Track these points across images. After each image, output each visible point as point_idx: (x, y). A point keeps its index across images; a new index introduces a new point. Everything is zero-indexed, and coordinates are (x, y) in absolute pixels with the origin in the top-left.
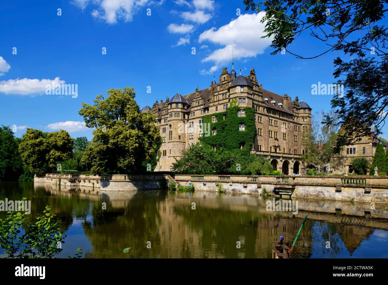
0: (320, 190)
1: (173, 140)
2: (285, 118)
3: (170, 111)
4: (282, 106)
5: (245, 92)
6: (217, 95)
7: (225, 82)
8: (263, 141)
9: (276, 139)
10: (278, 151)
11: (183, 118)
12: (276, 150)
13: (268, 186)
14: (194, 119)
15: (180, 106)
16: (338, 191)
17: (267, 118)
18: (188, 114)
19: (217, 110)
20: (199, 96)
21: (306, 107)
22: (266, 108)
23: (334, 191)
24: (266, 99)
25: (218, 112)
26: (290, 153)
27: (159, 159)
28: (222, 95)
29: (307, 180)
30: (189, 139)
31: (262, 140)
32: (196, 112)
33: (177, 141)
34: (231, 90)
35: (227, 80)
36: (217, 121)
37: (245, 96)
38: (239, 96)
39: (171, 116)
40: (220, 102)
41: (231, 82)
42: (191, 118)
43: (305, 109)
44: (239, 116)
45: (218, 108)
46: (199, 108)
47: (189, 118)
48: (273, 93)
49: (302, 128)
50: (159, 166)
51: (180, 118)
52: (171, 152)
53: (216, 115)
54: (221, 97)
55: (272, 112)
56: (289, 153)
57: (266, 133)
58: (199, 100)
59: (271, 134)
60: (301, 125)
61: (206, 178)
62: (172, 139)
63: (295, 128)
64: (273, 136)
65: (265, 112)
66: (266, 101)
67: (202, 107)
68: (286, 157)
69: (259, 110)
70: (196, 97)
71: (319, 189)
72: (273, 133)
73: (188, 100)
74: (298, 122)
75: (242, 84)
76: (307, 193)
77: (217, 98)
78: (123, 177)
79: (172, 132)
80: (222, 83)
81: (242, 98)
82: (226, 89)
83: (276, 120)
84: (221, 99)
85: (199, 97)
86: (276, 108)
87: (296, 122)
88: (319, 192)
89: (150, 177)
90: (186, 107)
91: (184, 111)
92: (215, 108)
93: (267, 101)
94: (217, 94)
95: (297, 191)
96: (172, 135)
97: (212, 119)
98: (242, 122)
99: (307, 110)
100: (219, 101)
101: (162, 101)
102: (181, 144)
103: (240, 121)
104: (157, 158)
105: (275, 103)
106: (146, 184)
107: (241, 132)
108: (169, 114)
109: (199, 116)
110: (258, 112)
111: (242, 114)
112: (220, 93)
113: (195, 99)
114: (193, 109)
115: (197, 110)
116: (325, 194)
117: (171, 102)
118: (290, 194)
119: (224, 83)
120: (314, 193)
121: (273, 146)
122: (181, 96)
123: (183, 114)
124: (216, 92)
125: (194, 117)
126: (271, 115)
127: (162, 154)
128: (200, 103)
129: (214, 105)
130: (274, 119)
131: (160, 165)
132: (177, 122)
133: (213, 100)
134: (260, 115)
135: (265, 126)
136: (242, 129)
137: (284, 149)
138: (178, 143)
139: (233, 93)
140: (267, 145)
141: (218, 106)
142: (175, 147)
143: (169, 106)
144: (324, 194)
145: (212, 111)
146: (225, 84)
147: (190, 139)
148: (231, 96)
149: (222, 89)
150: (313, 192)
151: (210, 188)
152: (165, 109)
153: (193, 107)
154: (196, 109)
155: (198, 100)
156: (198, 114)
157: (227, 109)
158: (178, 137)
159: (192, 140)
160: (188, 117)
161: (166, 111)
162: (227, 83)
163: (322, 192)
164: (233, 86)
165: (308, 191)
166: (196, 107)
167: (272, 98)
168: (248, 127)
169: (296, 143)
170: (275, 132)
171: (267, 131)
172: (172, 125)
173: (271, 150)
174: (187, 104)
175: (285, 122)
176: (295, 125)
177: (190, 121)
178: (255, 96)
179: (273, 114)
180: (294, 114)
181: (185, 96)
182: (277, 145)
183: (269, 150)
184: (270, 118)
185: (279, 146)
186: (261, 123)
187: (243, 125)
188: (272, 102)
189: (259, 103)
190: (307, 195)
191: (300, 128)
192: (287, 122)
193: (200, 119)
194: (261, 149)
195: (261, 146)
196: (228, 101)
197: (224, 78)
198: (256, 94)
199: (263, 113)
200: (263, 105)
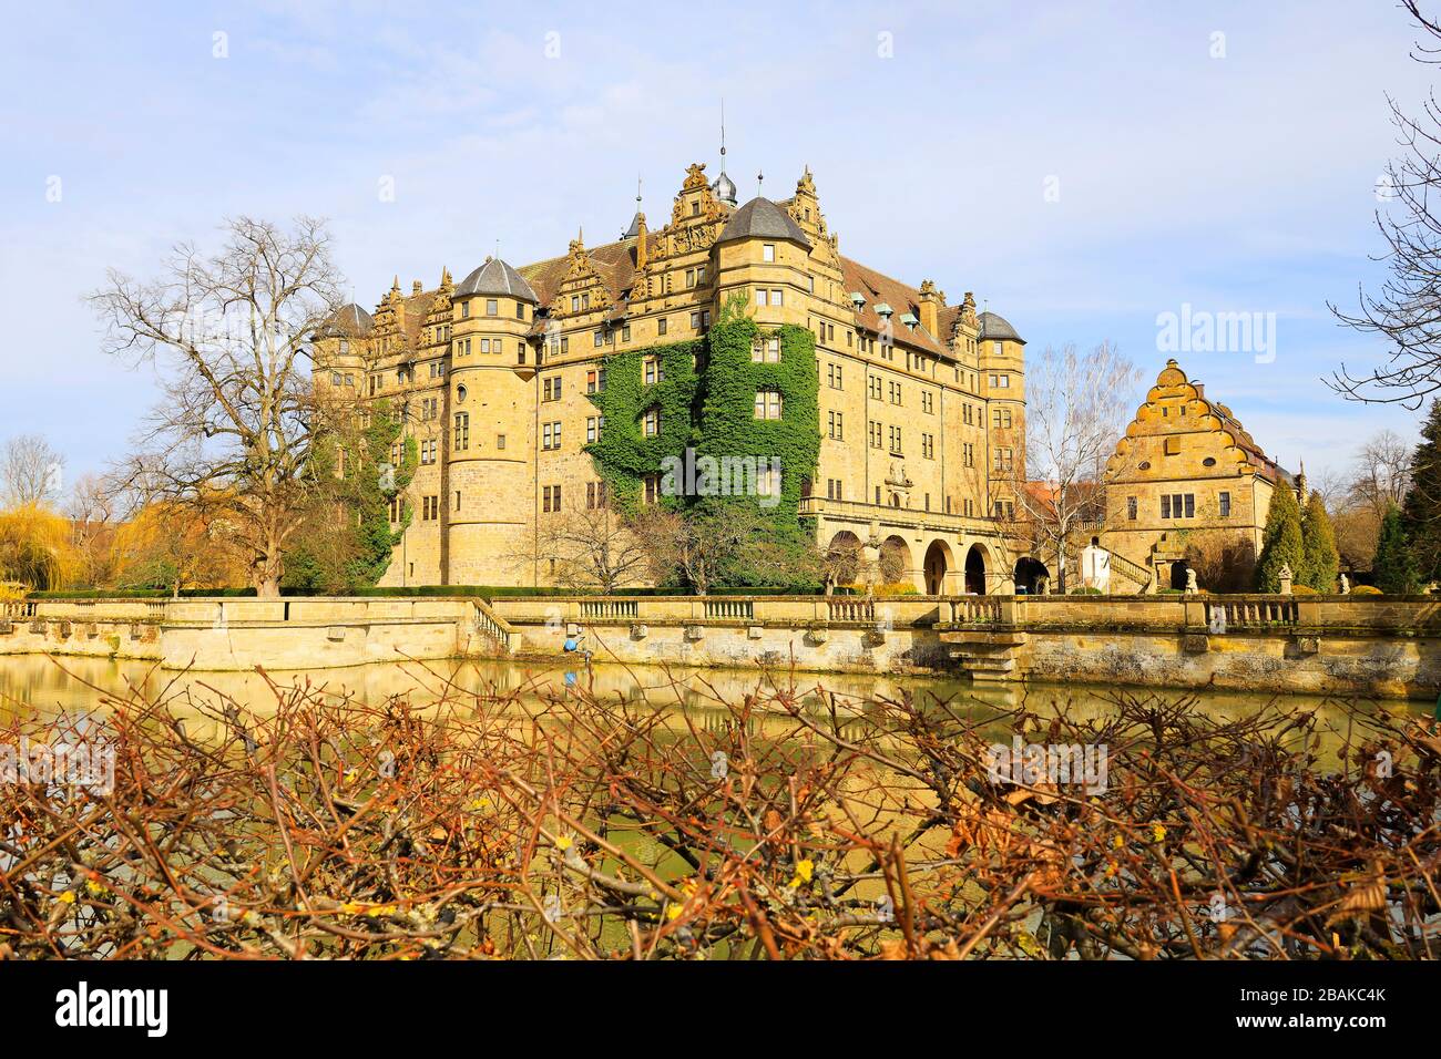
0: (1124, 652)
1: (470, 453)
2: (928, 373)
3: (458, 329)
4: (914, 324)
5: (780, 262)
6: (665, 272)
7: (699, 221)
8: (848, 460)
9: (898, 455)
10: (903, 505)
11: (516, 362)
12: (896, 497)
14: (563, 364)
15: (505, 307)
16: (1193, 651)
17: (862, 368)
18: (539, 342)
19: (662, 332)
20: (585, 273)
21: (1004, 332)
22: (859, 330)
23: (1177, 655)
24: (859, 297)
25: (667, 340)
26: (949, 511)
27: (402, 532)
28: (683, 272)
29: (1070, 610)
30: (541, 447)
31: (843, 459)
32: (573, 338)
33: (487, 457)
34: (722, 251)
35: (704, 214)
36: (661, 377)
37: (778, 279)
38: (759, 278)
39: (464, 353)
40: (678, 301)
41: (719, 221)
42: (552, 360)
43: (1000, 339)
44: (756, 358)
45: (669, 323)
46: (584, 320)
47: (543, 362)
48: (878, 275)
49: (993, 415)
50: (401, 564)
51: (504, 359)
52: (462, 501)
53: (659, 354)
54: (680, 280)
55: (878, 348)
56: (946, 512)
57: (858, 432)
58: (587, 288)
59: (879, 434)
60: (988, 400)
61: (648, 609)
62: (466, 448)
63: (965, 413)
64: (886, 442)
65: (855, 349)
66: (856, 302)
67: (597, 318)
68: (938, 529)
69: (832, 339)
70: (574, 276)
71: (1117, 644)
72: (885, 431)
73: (535, 287)
74: (976, 392)
75: (768, 232)
76: (1072, 663)
77: (665, 285)
78: (275, 606)
79: (466, 417)
80: (682, 225)
81: (770, 287)
82: (704, 250)
83: (897, 378)
84: (679, 289)
85: (588, 278)
86: (896, 334)
87: (968, 390)
88: (1120, 658)
90: (528, 316)
91: (522, 329)
92: (654, 322)
93: (861, 304)
94: (663, 266)
96: (466, 429)
97: (644, 365)
98: (768, 382)
99: (1007, 345)
100: (670, 294)
101: (417, 286)
102: (507, 471)
103: (759, 381)
104: (394, 528)
105: (888, 315)
107: (763, 423)
108: (456, 343)
109: (585, 356)
110: (828, 344)
111: (768, 355)
112: (676, 263)
113: (569, 282)
114: (558, 326)
115: (576, 330)
116: (1144, 665)
117: (465, 291)
118: (1008, 668)
119: (691, 223)
120: (1101, 664)
121: (887, 483)
122: (508, 267)
123: (516, 342)
124: (658, 259)
125: (566, 358)
126: (877, 357)
127: (419, 513)
128: (593, 304)
129: (648, 313)
130: (887, 376)
131: (408, 561)
132: (492, 378)
133: (646, 290)
134: (836, 360)
135: (855, 401)
136: (767, 407)
137: (927, 495)
138: (493, 465)
139: (731, 266)
140: (862, 480)
141: (669, 317)
142: (478, 480)
143: (458, 306)
144: (1139, 666)
145: (643, 334)
146: (698, 227)
147: (547, 448)
148: (725, 278)
149: (682, 248)
150: (1097, 661)
151: (665, 651)
152: (432, 318)
153: (560, 318)
154: (571, 323)
155: (583, 289)
156: (585, 344)
158: (493, 440)
159: (554, 455)
160: (539, 357)
161: (439, 329)
162: (704, 224)
163: (1131, 657)
164: (730, 236)
165: (1075, 656)
166: (576, 315)
167: (876, 294)
168: (790, 402)
169: (971, 472)
170: (892, 427)
171: (862, 422)
172: (467, 385)
173: (878, 500)
174: (533, 303)
175: (929, 388)
176: (968, 400)
177: (543, 375)
178: (818, 279)
179: (884, 356)
180: (959, 357)
181: (525, 271)
182: (899, 479)
183: (872, 500)
184: (872, 370)
185: (908, 484)
186: (840, 389)
187: (774, 397)
188: (878, 308)
189: (831, 310)
190: (1074, 670)
191: (984, 413)
192: (936, 390)
193: (592, 367)
194: (839, 493)
195: (839, 482)
196: (709, 297)
197: (695, 204)
198: (820, 274)
199: (848, 351)
200: (848, 316)
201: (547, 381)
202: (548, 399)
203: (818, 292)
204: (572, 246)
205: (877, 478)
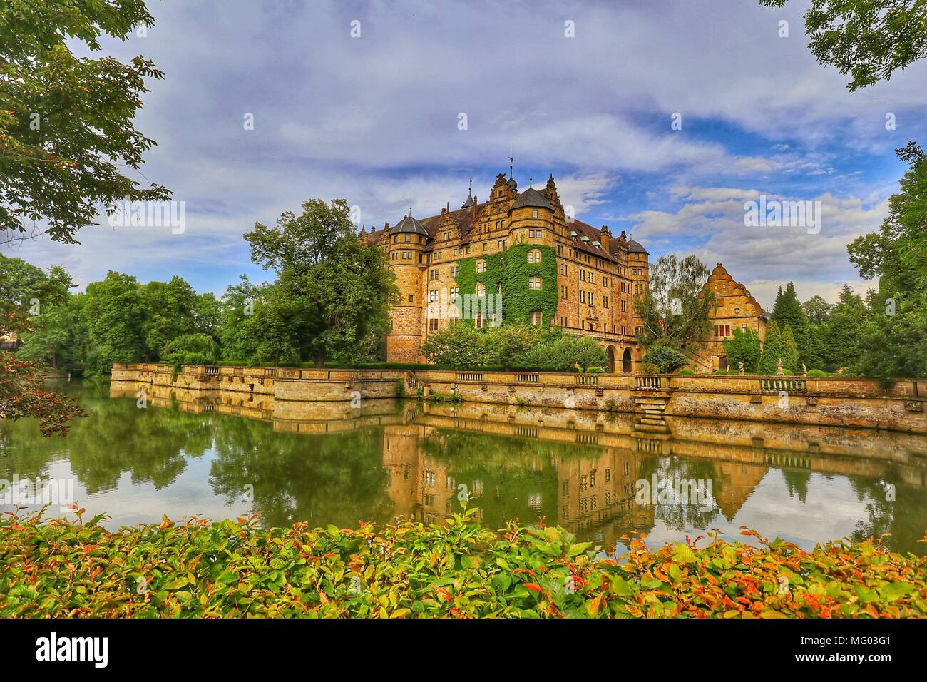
0: (720, 402)
2: (605, 268)
3: (393, 247)
4: (599, 246)
5: (541, 218)
6: (487, 222)
7: (503, 199)
8: (570, 309)
9: (592, 306)
10: (595, 329)
11: (418, 262)
12: (591, 326)
13: (616, 393)
14: (439, 264)
15: (413, 238)
16: (756, 402)
17: (576, 266)
18: (428, 253)
19: (485, 249)
20: (450, 223)
21: (639, 249)
22: (575, 248)
23: (747, 404)
24: (574, 233)
25: (488, 253)
26: (615, 331)
28: (495, 222)
29: (693, 382)
31: (568, 308)
32: (444, 251)
33: (405, 305)
34: (513, 213)
35: (505, 196)
36: (485, 270)
37: (540, 225)
38: (530, 225)
39: (395, 258)
40: (493, 235)
41: (513, 199)
42: (434, 262)
43: (637, 253)
44: (530, 261)
45: (489, 245)
46: (449, 244)
47: (431, 262)
48: (582, 224)
49: (634, 288)
51: (413, 262)
53: (485, 259)
54: (493, 226)
55: (583, 256)
56: (613, 332)
57: (574, 295)
58: (450, 229)
59: (584, 296)
60: (632, 281)
61: (488, 377)
63: (621, 286)
64: (587, 300)
65: (573, 257)
66: (573, 236)
67: (456, 242)
68: (610, 340)
69: (563, 253)
70: (445, 224)
71: (717, 399)
72: (586, 295)
73: (427, 229)
74: (627, 277)
75: (535, 204)
76: (694, 407)
77: (487, 228)
78: (324, 373)
80: (494, 201)
81: (536, 229)
82: (505, 212)
83: (592, 271)
84: (493, 230)
85: (451, 225)
86: (591, 250)
87: (623, 275)
88: (718, 405)
89: (373, 374)
90: (423, 242)
91: (421, 248)
92: (481, 244)
93: (575, 237)
94: (486, 219)
95: (675, 403)
97: (477, 264)
98: (535, 272)
99: (641, 255)
100: (489, 232)
101: (373, 228)
102: (415, 312)
103: (531, 272)
105: (588, 242)
106: (366, 389)
107: (533, 291)
108: (391, 254)
109: (449, 260)
110: (561, 255)
111: (535, 259)
112: (492, 218)
113: (441, 227)
114: (438, 246)
115: (445, 248)
116: (729, 408)
117: (396, 231)
118: (663, 408)
119: (499, 200)
120: (708, 408)
121: (587, 319)
122: (414, 220)
123: (418, 253)
124: (484, 217)
125: (440, 261)
126: (583, 261)
128: (453, 236)
129: (479, 241)
130: (587, 270)
132: (407, 270)
133: (478, 230)
134: (565, 262)
135: (573, 281)
136: (536, 285)
137: (605, 324)
138: (409, 310)
139: (517, 219)
140: (576, 318)
141: (488, 243)
142: (401, 316)
143: (392, 238)
144: (727, 409)
145: (476, 250)
146: (503, 202)
148: (515, 225)
149: (495, 211)
150: (706, 406)
151: (496, 397)
153: (438, 242)
154: (443, 245)
155: (448, 230)
156: (448, 254)
157: (505, 248)
158: (408, 298)
160: (428, 260)
162: (505, 200)
163: (723, 405)
164: (518, 206)
165: (696, 404)
166: (445, 241)
167: (581, 232)
168: (546, 281)
169: (624, 314)
170: (589, 293)
171: (576, 291)
173: (583, 327)
174: (426, 236)
175: (606, 275)
176: (622, 281)
177: (431, 268)
178: (556, 226)
179: (586, 260)
180: (619, 261)
181: (422, 221)
182: (593, 317)
183: (581, 327)
184: (582, 267)
185: (597, 319)
186: (566, 275)
187: (538, 279)
188: (582, 239)
189: (563, 240)
190: (695, 410)
191: (630, 287)
192: (609, 276)
193: (452, 265)
194: (566, 323)
195: (566, 318)
196: (507, 234)
197: (500, 192)
198: (558, 224)
199: (569, 258)
200: (570, 242)
201: (432, 271)
202: (432, 279)
203: (557, 231)
204: (444, 210)
205: (583, 316)
